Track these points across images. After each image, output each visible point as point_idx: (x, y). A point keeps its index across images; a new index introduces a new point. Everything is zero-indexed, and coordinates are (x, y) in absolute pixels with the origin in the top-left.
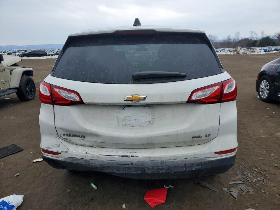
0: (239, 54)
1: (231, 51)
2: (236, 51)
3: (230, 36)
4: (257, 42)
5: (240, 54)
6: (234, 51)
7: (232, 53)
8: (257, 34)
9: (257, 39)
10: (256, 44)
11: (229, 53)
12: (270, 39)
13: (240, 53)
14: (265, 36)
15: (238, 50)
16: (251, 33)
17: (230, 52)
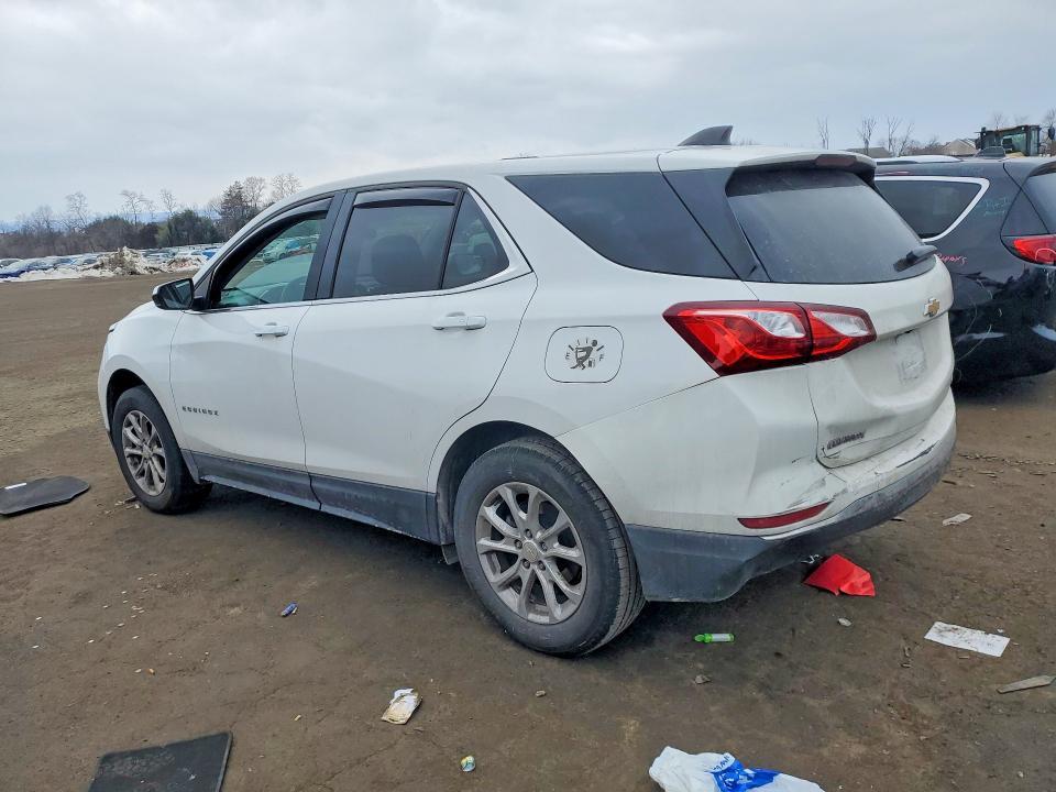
0: (133, 273)
1: (98, 263)
2: (119, 262)
3: (47, 209)
4: (160, 232)
5: (139, 274)
6: (114, 263)
7: (108, 273)
8: (150, 203)
9: (155, 221)
10: (156, 236)
11: (96, 273)
12: (198, 219)
13: (139, 270)
14: (178, 209)
15: (127, 259)
16: (127, 199)
17: (96, 267)
